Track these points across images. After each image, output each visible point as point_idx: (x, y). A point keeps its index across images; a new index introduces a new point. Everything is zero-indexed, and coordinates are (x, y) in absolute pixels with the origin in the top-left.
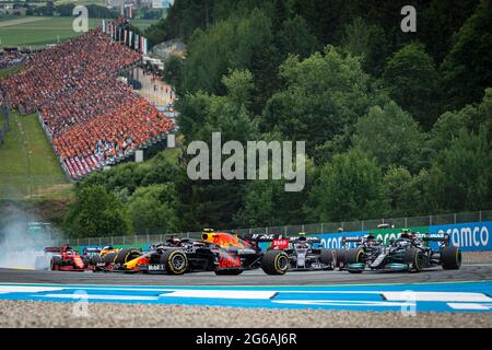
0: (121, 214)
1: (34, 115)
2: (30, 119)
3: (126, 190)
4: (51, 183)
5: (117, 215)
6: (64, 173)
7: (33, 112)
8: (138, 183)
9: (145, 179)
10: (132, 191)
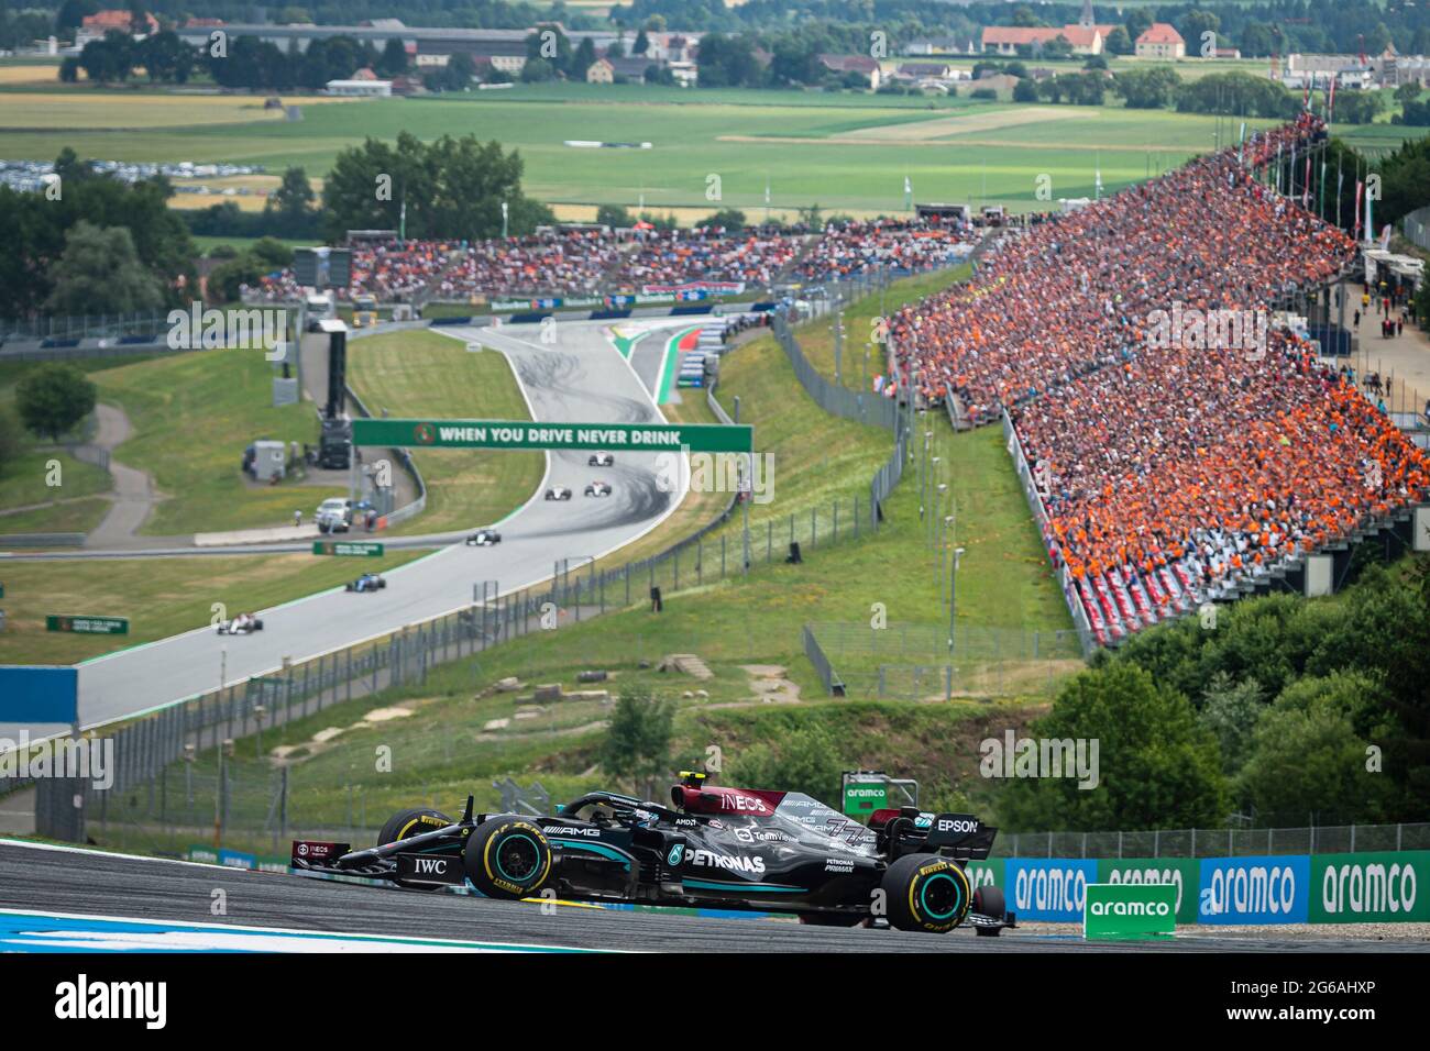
0: (1199, 761)
1: (994, 430)
2: (980, 443)
3: (1252, 685)
4: (1022, 656)
5: (1186, 765)
6: (1071, 623)
7: (993, 418)
8: (1299, 665)
9: (1320, 652)
10: (1272, 689)
